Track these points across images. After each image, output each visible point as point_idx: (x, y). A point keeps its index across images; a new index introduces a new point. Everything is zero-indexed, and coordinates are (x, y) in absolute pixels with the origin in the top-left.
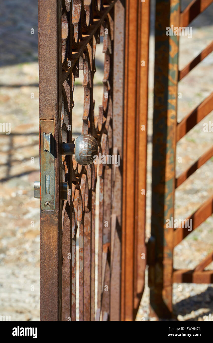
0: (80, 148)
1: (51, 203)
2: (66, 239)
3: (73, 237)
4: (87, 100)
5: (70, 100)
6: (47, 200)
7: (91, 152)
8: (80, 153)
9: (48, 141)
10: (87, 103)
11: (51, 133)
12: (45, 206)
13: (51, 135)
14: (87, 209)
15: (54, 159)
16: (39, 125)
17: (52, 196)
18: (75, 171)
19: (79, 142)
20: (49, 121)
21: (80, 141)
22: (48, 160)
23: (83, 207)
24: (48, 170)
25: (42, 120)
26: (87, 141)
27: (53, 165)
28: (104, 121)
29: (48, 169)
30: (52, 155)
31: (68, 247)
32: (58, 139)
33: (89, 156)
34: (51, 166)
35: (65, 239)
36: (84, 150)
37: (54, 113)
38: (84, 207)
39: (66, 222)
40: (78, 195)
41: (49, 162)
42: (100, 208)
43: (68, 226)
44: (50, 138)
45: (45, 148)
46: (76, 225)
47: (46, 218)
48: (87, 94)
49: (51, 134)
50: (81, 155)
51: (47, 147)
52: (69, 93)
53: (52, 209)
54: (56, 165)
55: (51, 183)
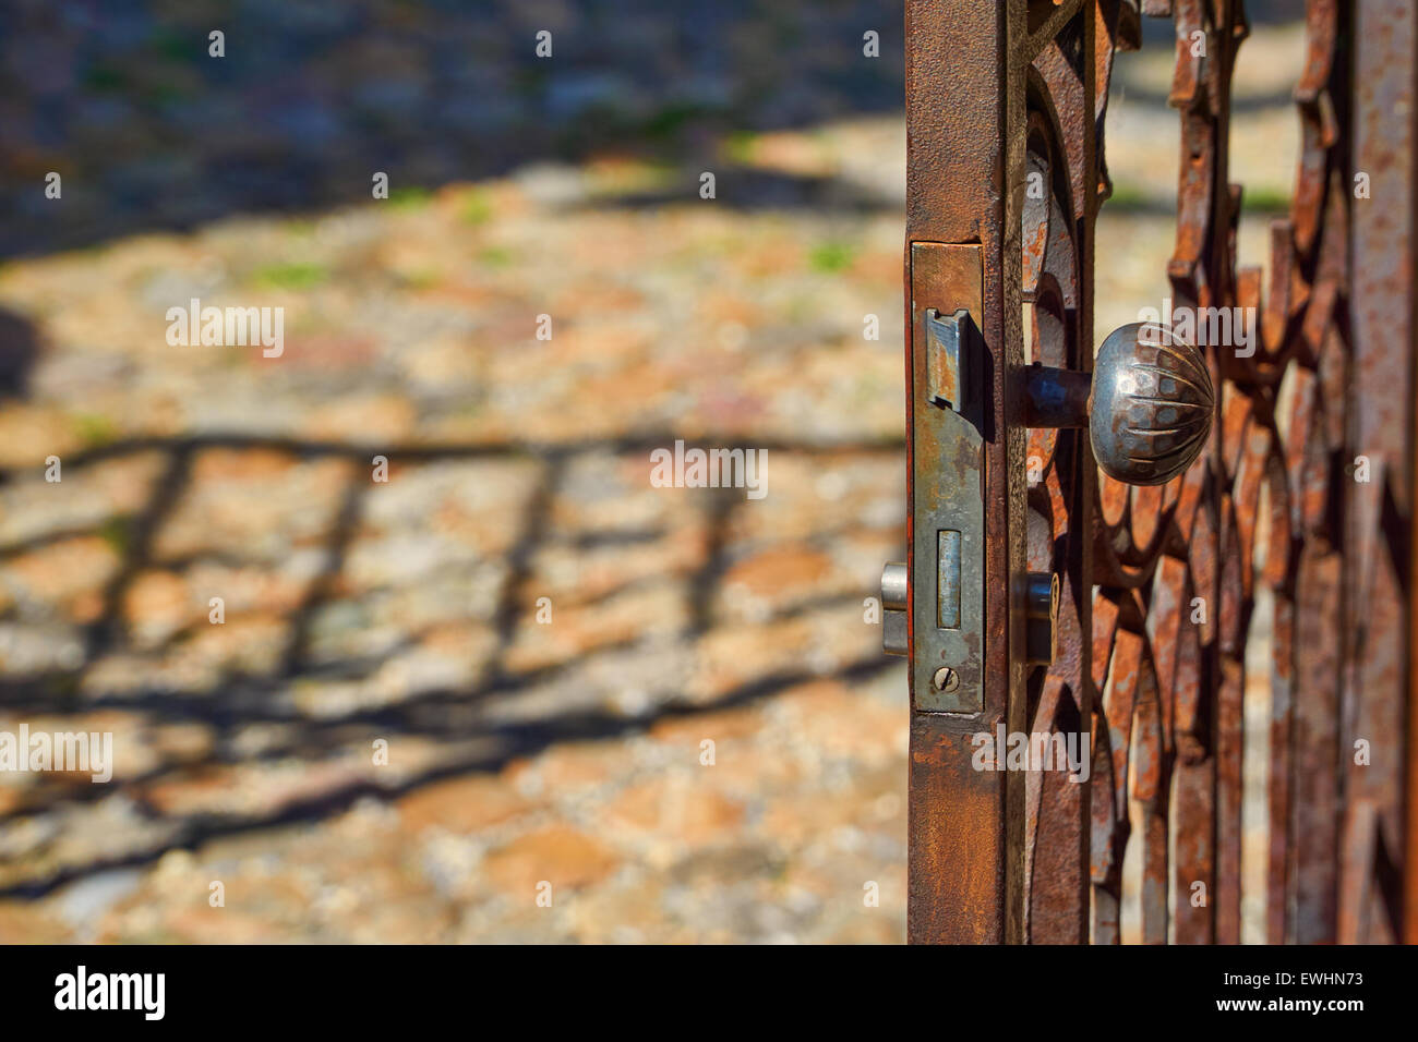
0: (1116, 395)
1: (965, 674)
2: (1059, 881)
3: (1098, 875)
4: (1193, 177)
5: (1081, 155)
6: (945, 662)
7: (1173, 417)
8: (1116, 416)
9: (947, 354)
10: (1194, 192)
11: (965, 312)
12: (933, 692)
13: (967, 322)
14: (1187, 747)
15: (979, 448)
16: (905, 267)
17: (970, 639)
18: (1115, 530)
19: (1112, 360)
20: (957, 251)
21: (1118, 358)
22: (949, 452)
23: (1167, 728)
24: (951, 506)
25: (922, 244)
26: (1155, 359)
27: (973, 476)
28: (1298, 301)
29: (949, 501)
30: (971, 427)
31: (1069, 925)
32: (1000, 345)
33: (1163, 432)
34: (963, 484)
35: (1052, 879)
36: (1135, 401)
37: (985, 207)
38: (1173, 732)
39: (1061, 791)
40: (1137, 661)
41: (956, 463)
42: (1275, 756)
43: (1067, 812)
44: (957, 334)
45: (936, 390)
46: (1121, 817)
47: (940, 751)
48: (1196, 148)
49: (968, 315)
50: (1123, 427)
51: (945, 382)
52: (1080, 122)
53: (967, 709)
54: (991, 480)
55: (964, 574)
